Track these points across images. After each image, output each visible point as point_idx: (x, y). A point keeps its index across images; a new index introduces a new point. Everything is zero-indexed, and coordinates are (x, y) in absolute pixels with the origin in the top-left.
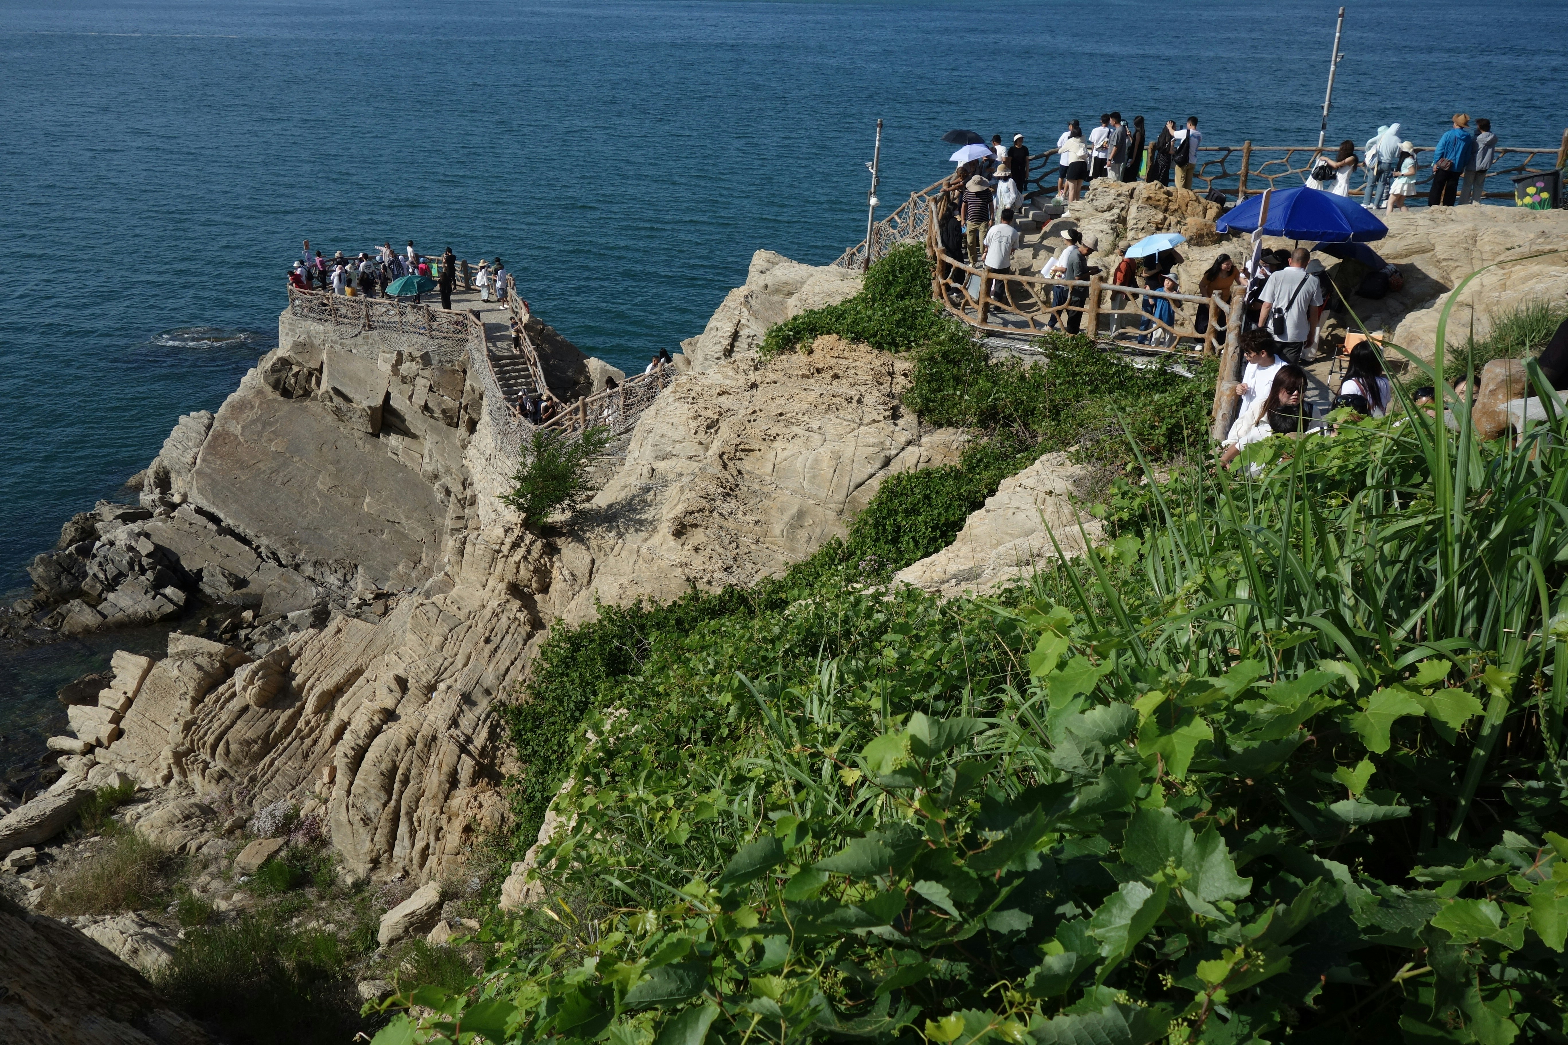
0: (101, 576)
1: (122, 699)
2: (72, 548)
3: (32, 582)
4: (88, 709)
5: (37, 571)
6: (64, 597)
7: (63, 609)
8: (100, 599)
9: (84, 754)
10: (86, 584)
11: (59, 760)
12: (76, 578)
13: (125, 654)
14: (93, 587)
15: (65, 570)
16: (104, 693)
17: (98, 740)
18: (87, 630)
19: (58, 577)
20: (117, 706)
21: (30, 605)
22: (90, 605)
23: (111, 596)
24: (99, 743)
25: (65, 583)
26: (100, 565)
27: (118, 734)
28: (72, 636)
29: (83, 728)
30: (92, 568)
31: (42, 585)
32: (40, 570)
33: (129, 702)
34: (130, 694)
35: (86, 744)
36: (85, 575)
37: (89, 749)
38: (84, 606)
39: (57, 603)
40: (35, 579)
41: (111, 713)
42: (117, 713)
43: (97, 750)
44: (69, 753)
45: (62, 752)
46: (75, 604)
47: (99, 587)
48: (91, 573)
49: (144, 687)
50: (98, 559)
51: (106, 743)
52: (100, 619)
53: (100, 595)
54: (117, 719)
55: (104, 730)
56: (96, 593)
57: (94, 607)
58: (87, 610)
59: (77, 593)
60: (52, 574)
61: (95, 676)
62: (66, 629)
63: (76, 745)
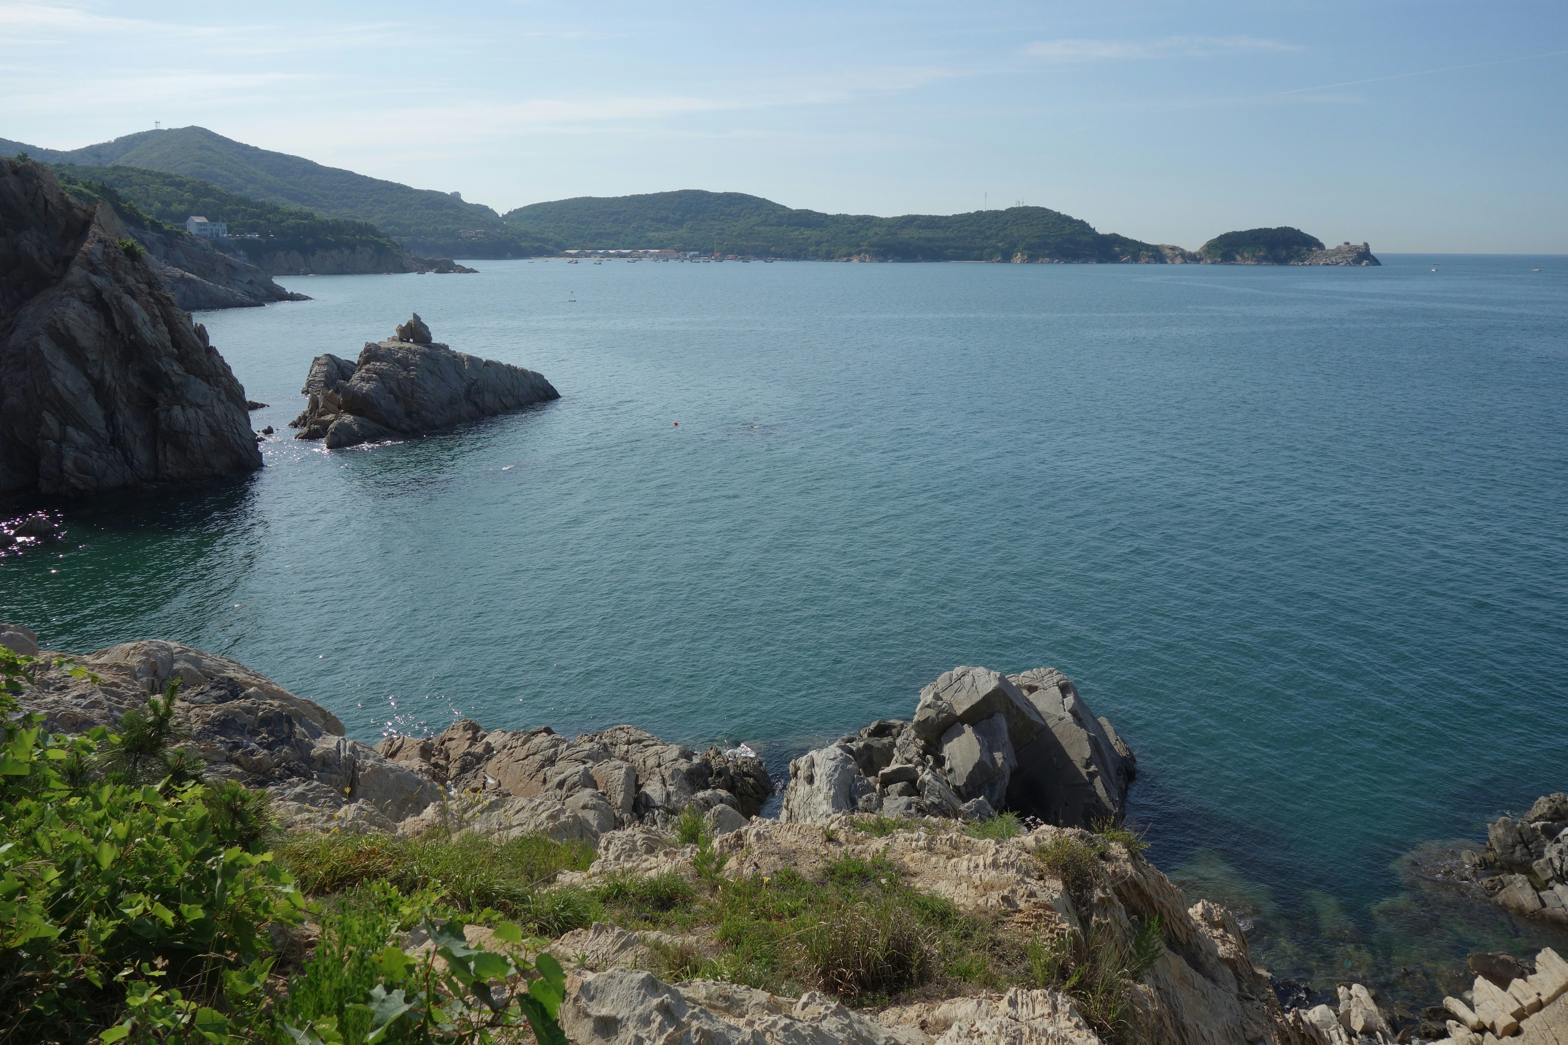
0: (1557, 863)
1: (1533, 999)
2: (1539, 824)
3: (1488, 839)
4: (1495, 989)
5: (1496, 831)
6: (1511, 867)
7: (1506, 878)
8: (1546, 886)
9: (1474, 1030)
10: (1537, 865)
11: (1449, 1022)
12: (1531, 854)
13: (1555, 956)
14: (1543, 870)
15: (1523, 842)
16: (1517, 982)
17: (1493, 1024)
18: (1520, 910)
19: (1514, 846)
20: (1526, 1003)
21: (1477, 859)
22: (1534, 887)
23: (1559, 888)
24: (1493, 1030)
25: (1518, 854)
26: (1561, 852)
27: (1515, 1031)
28: (1504, 908)
29: (1483, 1006)
30: (1551, 851)
31: (1495, 845)
32: (1500, 831)
33: (1539, 1006)
34: (1543, 998)
35: (1480, 1022)
36: (1540, 855)
37: (1481, 1029)
38: (1528, 885)
39: (1502, 868)
40: (1491, 838)
41: (1517, 1006)
42: (1522, 1009)
43: (1488, 1034)
44: (1461, 1021)
45: (1454, 1017)
46: (1519, 879)
47: (1550, 873)
48: (1547, 856)
49: (1561, 999)
50: (1560, 846)
51: (1499, 1032)
52: (1538, 905)
53: (1547, 881)
54: (1520, 1015)
55: (1504, 1020)
56: (1544, 878)
57: (1537, 890)
58: (1529, 890)
59: (1526, 869)
60: (1510, 840)
61: (1510, 958)
62: (1501, 897)
63: (1471, 1018)
